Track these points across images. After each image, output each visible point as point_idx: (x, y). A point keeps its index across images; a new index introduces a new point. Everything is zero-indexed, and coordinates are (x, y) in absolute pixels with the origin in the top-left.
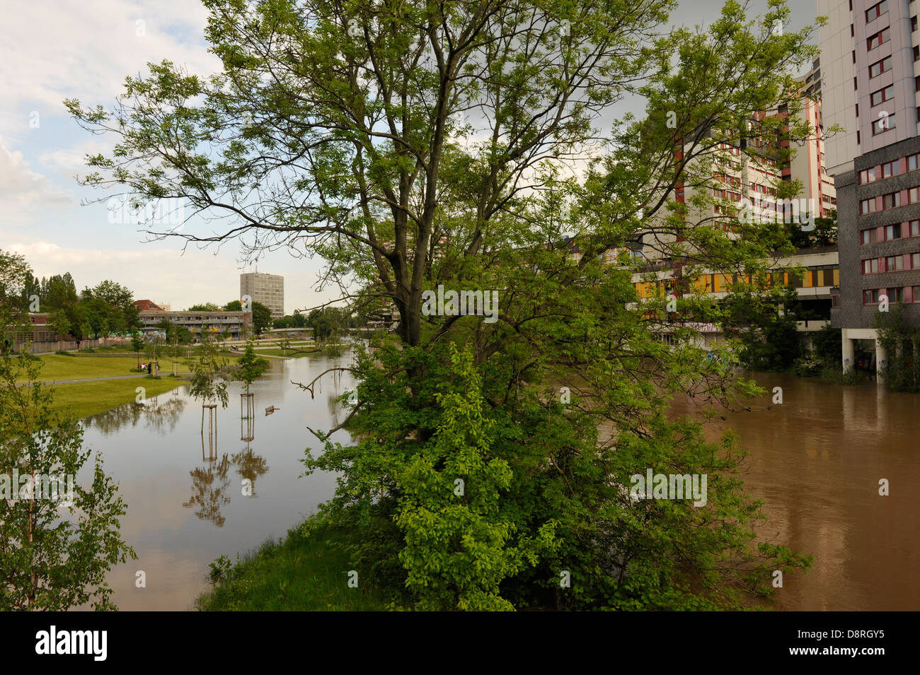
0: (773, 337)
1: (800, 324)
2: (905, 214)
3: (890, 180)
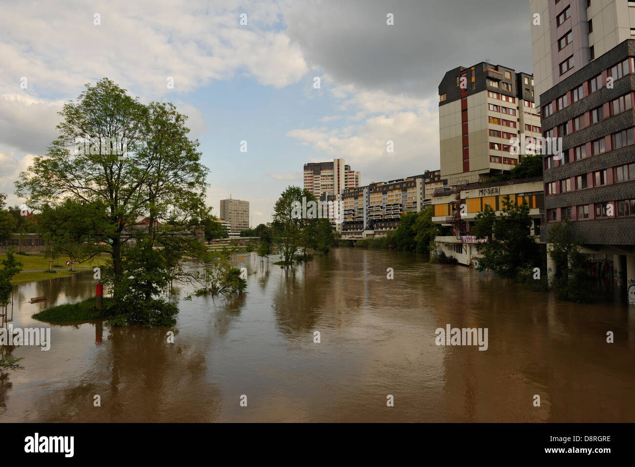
2: (571, 142)
3: (561, 113)
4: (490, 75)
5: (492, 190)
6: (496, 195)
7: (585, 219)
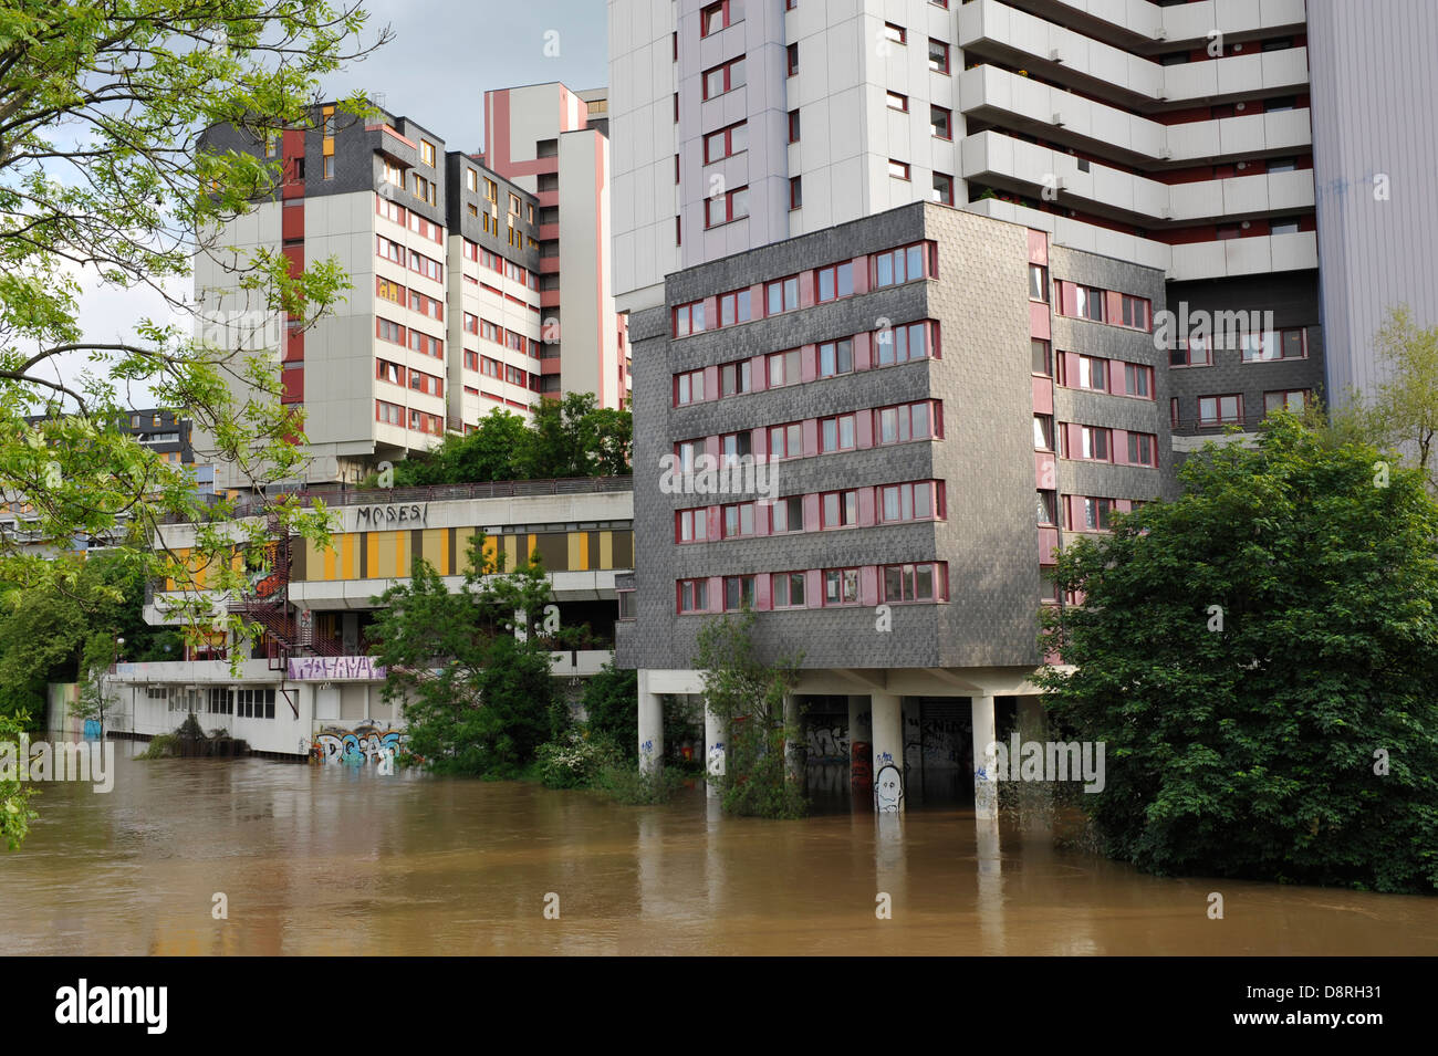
0: (496, 691)
1: (558, 659)
2: (760, 412)
3: (733, 333)
4: (387, 145)
5: (402, 513)
6: (415, 526)
7: (794, 607)
